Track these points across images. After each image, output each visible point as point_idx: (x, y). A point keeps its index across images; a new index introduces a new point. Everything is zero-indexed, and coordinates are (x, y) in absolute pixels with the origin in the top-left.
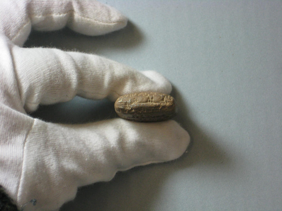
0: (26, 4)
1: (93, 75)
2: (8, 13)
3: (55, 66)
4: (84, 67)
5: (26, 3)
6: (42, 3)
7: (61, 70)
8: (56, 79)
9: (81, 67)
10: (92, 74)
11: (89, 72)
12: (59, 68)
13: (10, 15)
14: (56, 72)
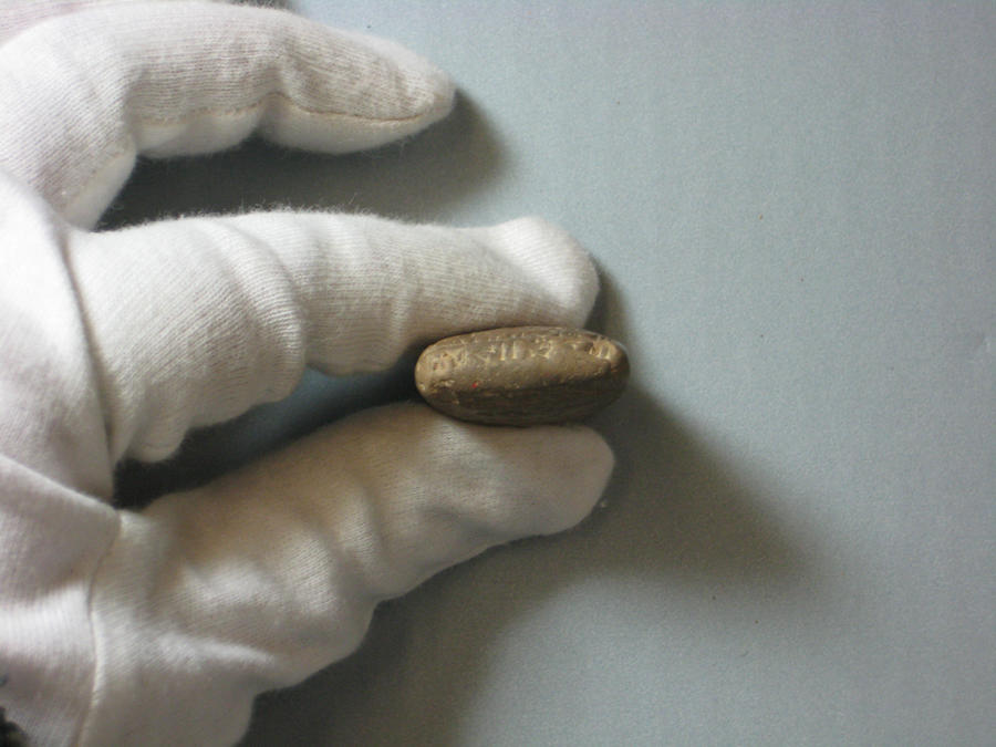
0: (125, 86)
1: (353, 308)
2: (58, 115)
3: (226, 306)
4: (321, 289)
5: (123, 83)
6: (180, 75)
7: (245, 317)
8: (233, 353)
9: (311, 290)
10: (348, 306)
11: (340, 303)
12: (238, 310)
13: (65, 121)
14: (230, 329)
